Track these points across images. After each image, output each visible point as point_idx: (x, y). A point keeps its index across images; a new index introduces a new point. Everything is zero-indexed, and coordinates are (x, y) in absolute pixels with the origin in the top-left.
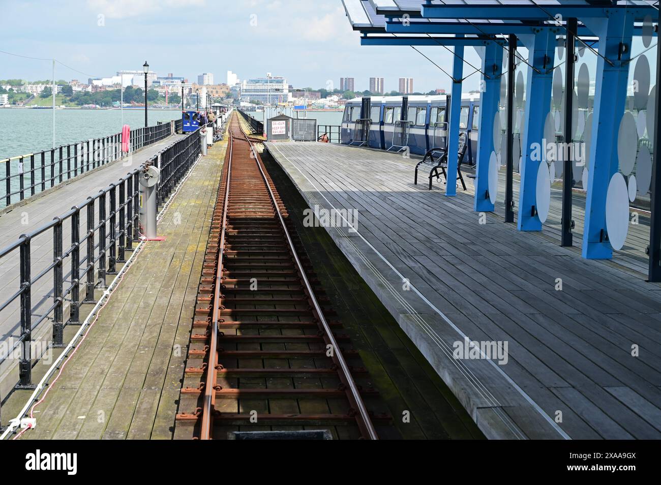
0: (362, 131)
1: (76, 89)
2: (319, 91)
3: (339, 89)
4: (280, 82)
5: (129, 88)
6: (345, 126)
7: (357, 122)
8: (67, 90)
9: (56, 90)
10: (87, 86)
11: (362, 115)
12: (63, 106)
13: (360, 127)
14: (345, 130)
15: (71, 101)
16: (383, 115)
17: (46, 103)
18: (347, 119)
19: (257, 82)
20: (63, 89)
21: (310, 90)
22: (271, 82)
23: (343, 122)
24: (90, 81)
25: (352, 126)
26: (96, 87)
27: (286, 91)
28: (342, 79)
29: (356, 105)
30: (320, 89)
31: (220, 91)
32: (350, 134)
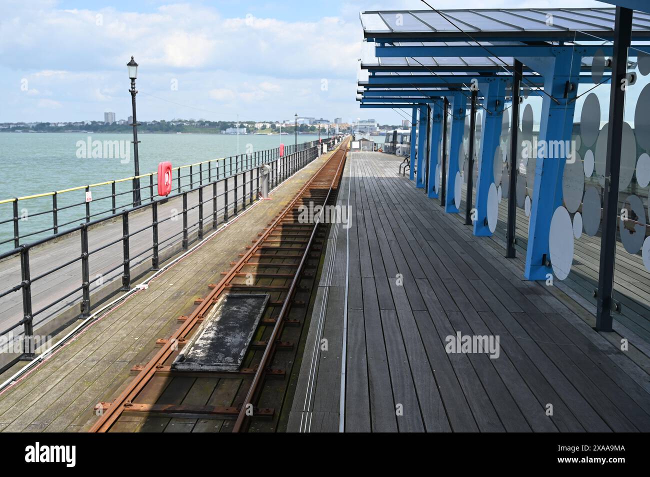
0: (393, 147)
1: (277, 125)
2: (392, 126)
3: (401, 125)
4: (373, 121)
5: (302, 125)
6: (386, 144)
7: (391, 142)
8: (273, 126)
9: (268, 126)
10: (282, 124)
11: (393, 139)
12: (271, 134)
13: (392, 145)
14: (386, 146)
15: (275, 131)
16: (402, 139)
17: (264, 132)
18: (387, 141)
19: (362, 122)
20: (271, 126)
21: (387, 126)
22: (369, 122)
23: (385, 142)
24: (284, 122)
25: (389, 144)
26: (286, 125)
27: (376, 126)
28: (403, 121)
29: (391, 134)
30: (392, 125)
31: (345, 127)
32: (388, 148)
